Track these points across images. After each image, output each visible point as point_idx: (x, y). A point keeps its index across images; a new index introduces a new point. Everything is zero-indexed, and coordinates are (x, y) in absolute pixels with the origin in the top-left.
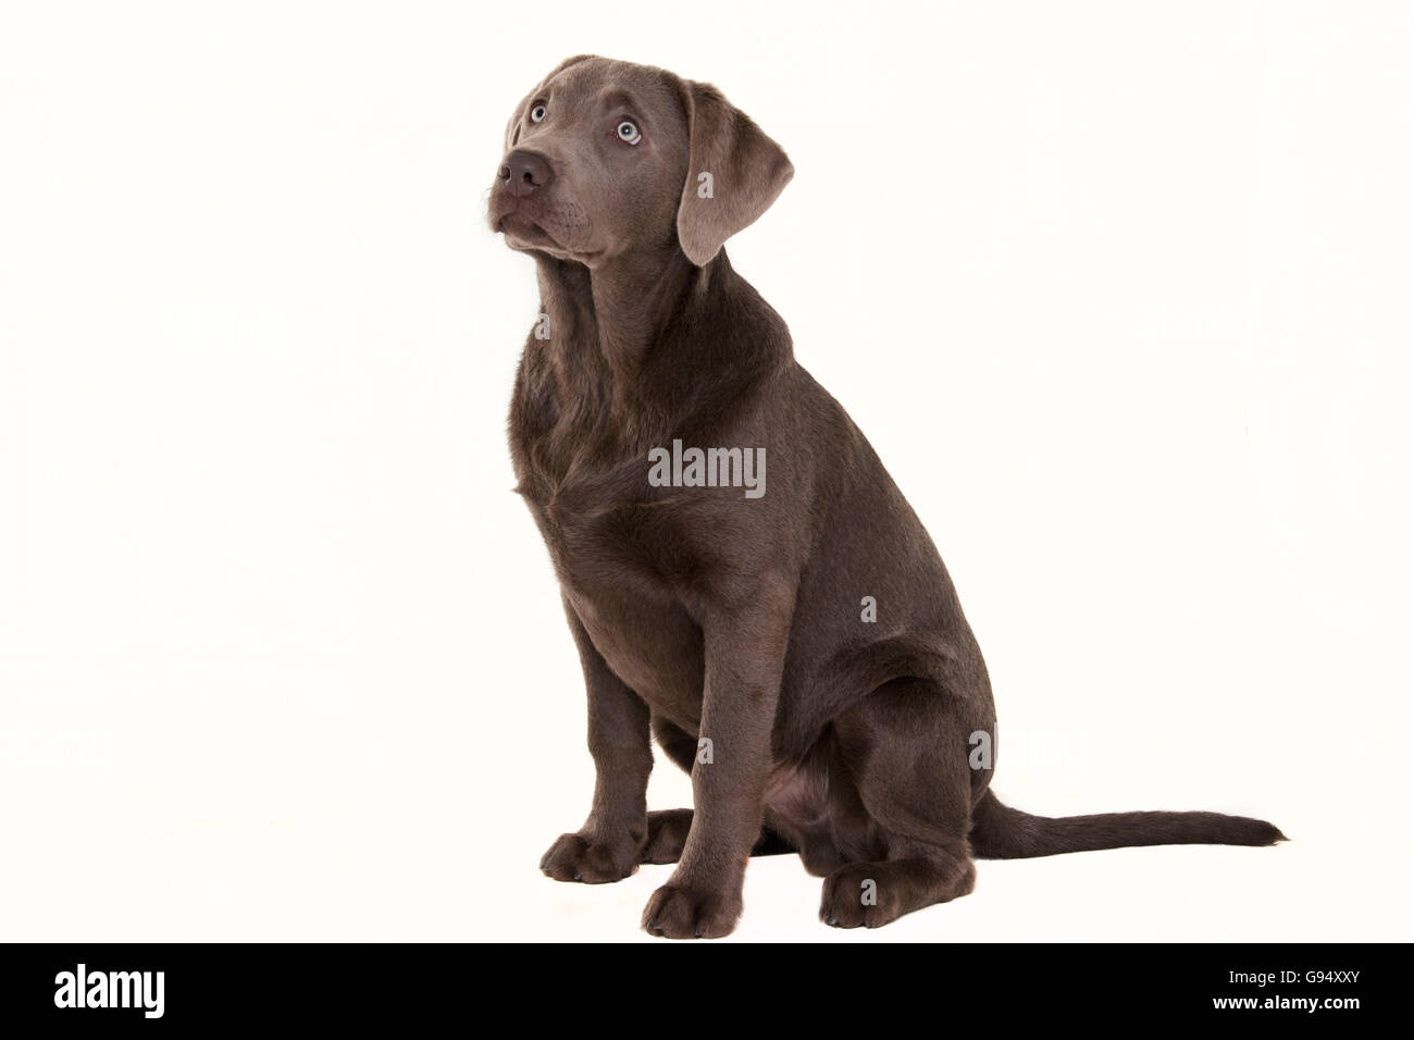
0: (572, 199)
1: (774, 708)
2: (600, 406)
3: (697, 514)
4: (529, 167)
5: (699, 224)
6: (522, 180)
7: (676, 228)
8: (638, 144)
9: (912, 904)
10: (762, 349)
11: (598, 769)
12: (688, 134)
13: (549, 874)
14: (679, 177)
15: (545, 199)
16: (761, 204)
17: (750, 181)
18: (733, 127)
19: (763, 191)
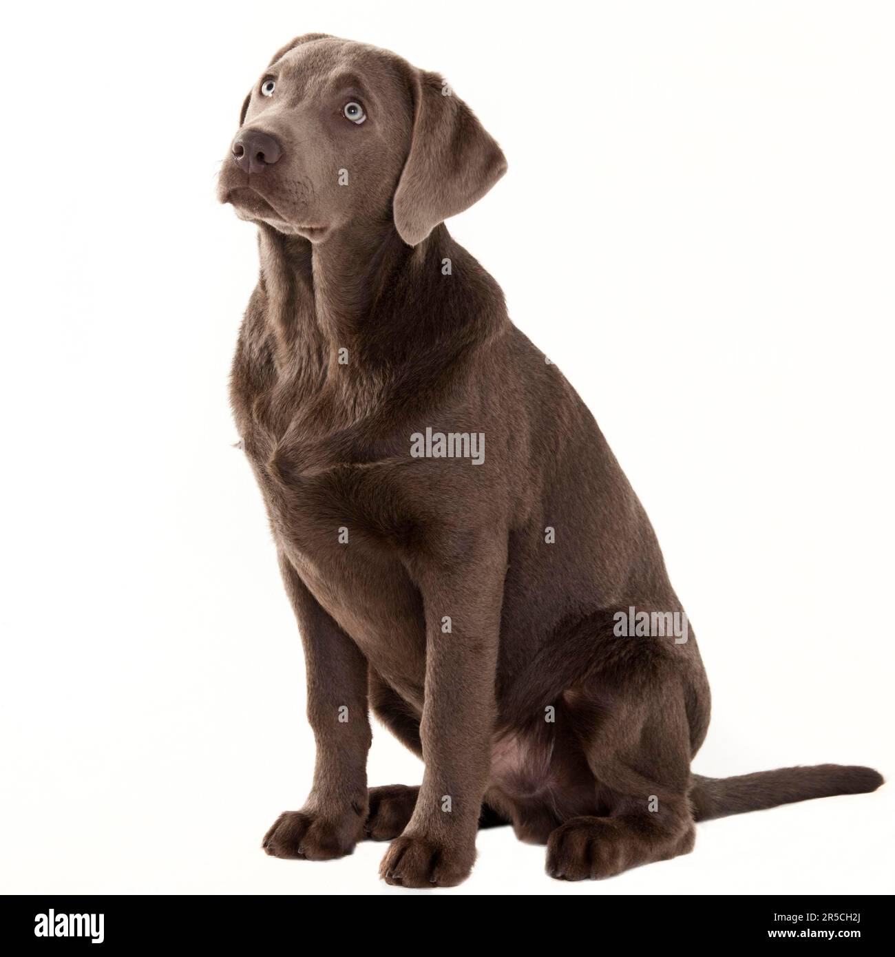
1: (495, 659)
2: (320, 369)
3: (413, 476)
4: (261, 147)
5: (415, 206)
6: (254, 158)
8: (363, 123)
9: (636, 859)
11: (318, 741)
13: (271, 852)
14: (399, 157)
15: (275, 176)
16: (474, 193)
17: (467, 171)
18: (455, 117)
19: (478, 181)
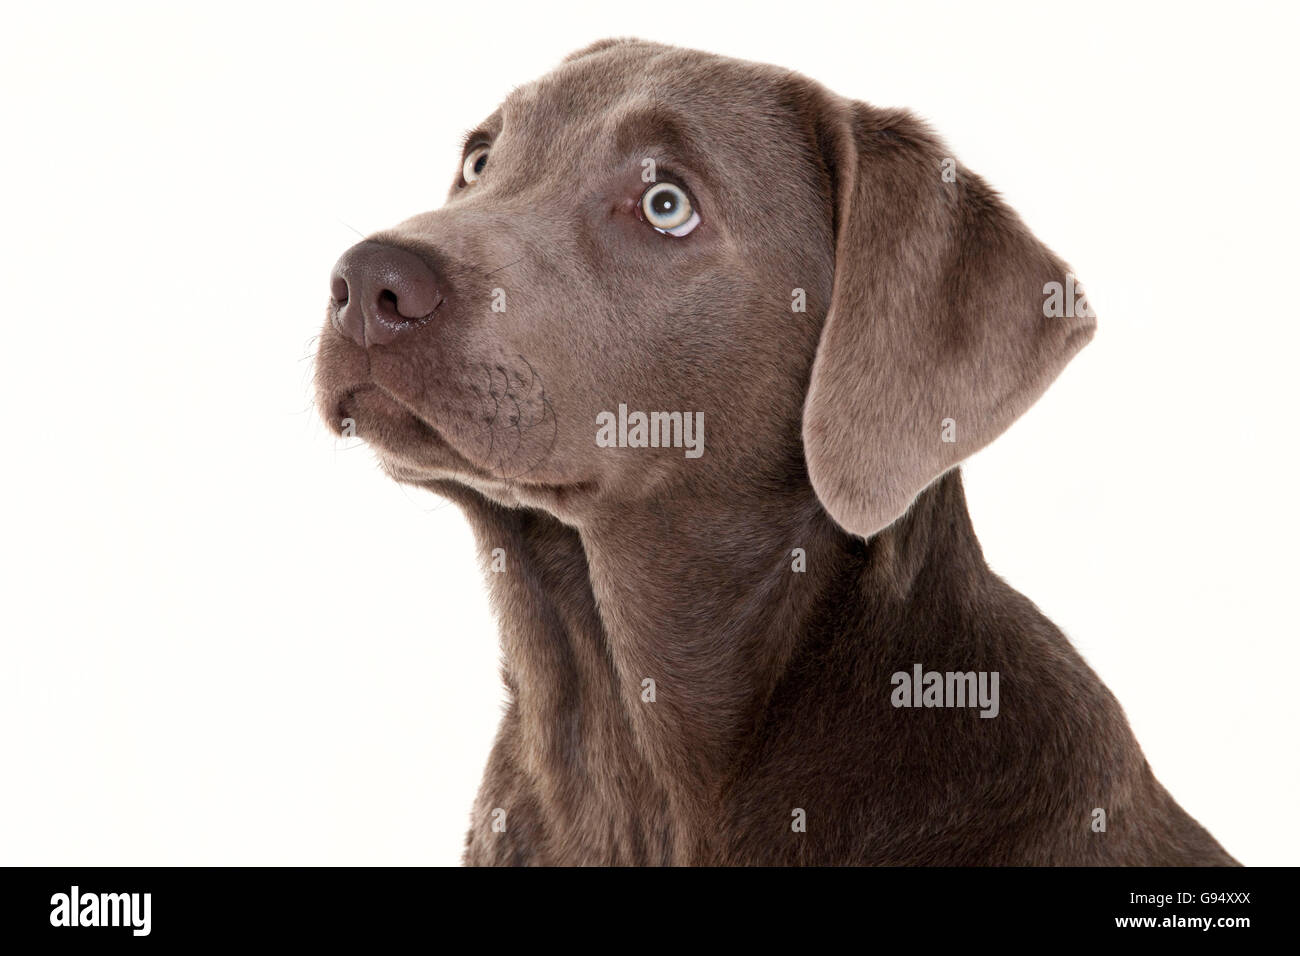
0: (509, 359)
4: (392, 279)
5: (859, 436)
6: (374, 306)
7: (800, 444)
8: (688, 236)
10: (1036, 754)
12: (835, 225)
15: (429, 353)
16: (1009, 396)
17: (985, 341)
18: (953, 213)
19: (1018, 366)
